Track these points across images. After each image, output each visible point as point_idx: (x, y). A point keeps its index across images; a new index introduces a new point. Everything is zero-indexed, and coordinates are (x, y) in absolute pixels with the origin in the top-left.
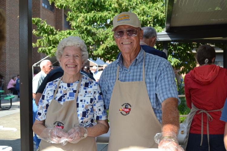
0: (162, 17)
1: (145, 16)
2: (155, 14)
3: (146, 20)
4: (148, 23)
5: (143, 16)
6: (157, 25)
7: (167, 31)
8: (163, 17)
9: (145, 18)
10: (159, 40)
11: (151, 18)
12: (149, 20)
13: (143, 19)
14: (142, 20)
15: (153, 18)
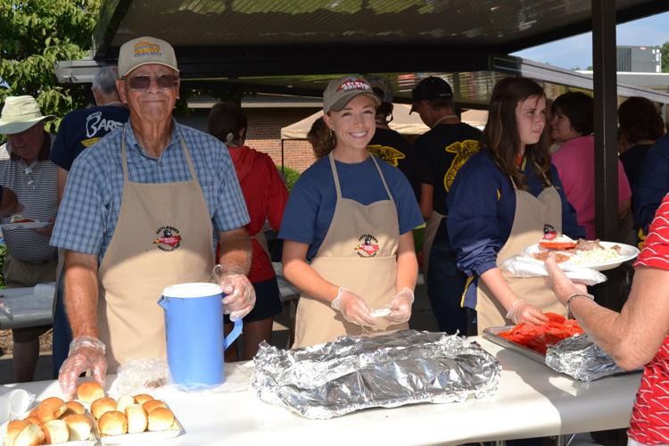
0: (80, 20)
1: (34, 15)
2: (63, 9)
3: (38, 24)
4: (44, 33)
5: (28, 15)
6: (68, 40)
7: (96, 59)
8: (83, 19)
9: (36, 20)
10: (76, 80)
11: (50, 19)
12: (46, 25)
13: (30, 22)
14: (27, 24)
15: (55, 21)
